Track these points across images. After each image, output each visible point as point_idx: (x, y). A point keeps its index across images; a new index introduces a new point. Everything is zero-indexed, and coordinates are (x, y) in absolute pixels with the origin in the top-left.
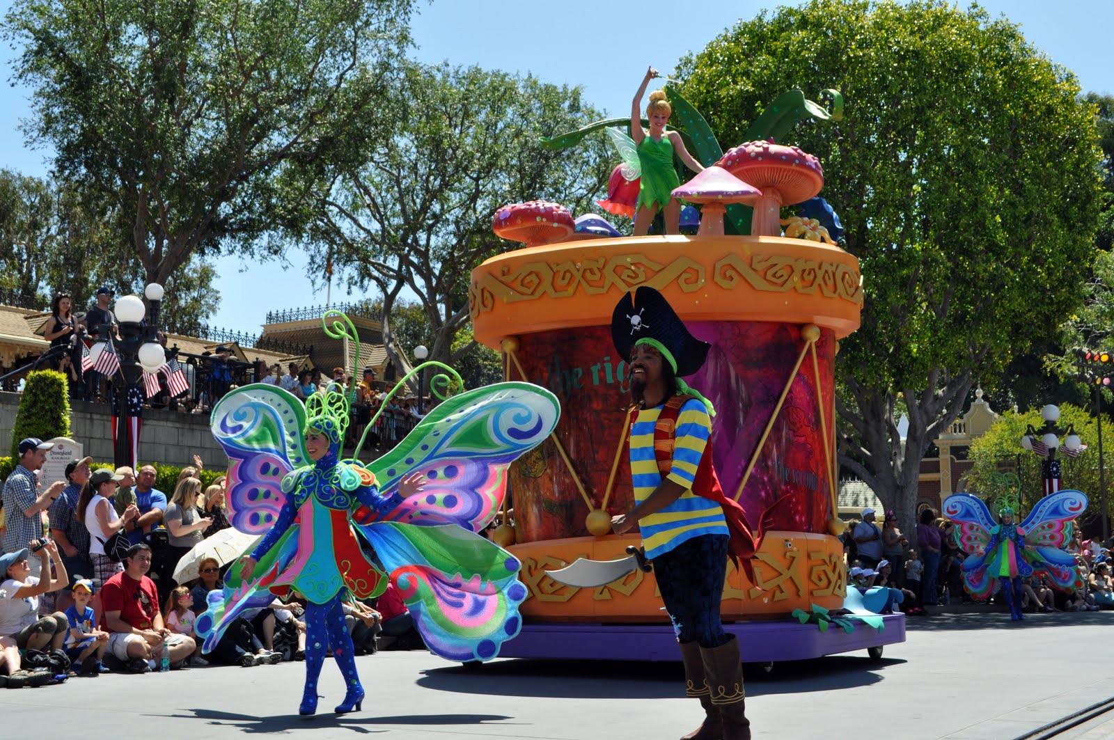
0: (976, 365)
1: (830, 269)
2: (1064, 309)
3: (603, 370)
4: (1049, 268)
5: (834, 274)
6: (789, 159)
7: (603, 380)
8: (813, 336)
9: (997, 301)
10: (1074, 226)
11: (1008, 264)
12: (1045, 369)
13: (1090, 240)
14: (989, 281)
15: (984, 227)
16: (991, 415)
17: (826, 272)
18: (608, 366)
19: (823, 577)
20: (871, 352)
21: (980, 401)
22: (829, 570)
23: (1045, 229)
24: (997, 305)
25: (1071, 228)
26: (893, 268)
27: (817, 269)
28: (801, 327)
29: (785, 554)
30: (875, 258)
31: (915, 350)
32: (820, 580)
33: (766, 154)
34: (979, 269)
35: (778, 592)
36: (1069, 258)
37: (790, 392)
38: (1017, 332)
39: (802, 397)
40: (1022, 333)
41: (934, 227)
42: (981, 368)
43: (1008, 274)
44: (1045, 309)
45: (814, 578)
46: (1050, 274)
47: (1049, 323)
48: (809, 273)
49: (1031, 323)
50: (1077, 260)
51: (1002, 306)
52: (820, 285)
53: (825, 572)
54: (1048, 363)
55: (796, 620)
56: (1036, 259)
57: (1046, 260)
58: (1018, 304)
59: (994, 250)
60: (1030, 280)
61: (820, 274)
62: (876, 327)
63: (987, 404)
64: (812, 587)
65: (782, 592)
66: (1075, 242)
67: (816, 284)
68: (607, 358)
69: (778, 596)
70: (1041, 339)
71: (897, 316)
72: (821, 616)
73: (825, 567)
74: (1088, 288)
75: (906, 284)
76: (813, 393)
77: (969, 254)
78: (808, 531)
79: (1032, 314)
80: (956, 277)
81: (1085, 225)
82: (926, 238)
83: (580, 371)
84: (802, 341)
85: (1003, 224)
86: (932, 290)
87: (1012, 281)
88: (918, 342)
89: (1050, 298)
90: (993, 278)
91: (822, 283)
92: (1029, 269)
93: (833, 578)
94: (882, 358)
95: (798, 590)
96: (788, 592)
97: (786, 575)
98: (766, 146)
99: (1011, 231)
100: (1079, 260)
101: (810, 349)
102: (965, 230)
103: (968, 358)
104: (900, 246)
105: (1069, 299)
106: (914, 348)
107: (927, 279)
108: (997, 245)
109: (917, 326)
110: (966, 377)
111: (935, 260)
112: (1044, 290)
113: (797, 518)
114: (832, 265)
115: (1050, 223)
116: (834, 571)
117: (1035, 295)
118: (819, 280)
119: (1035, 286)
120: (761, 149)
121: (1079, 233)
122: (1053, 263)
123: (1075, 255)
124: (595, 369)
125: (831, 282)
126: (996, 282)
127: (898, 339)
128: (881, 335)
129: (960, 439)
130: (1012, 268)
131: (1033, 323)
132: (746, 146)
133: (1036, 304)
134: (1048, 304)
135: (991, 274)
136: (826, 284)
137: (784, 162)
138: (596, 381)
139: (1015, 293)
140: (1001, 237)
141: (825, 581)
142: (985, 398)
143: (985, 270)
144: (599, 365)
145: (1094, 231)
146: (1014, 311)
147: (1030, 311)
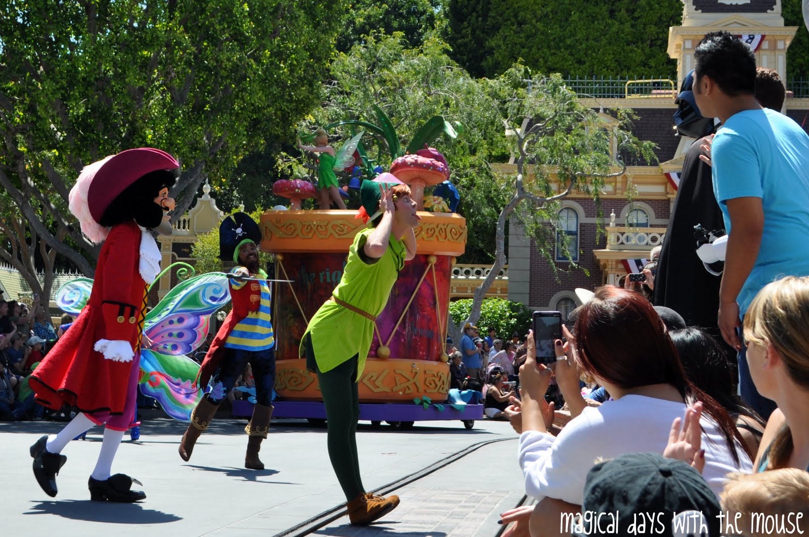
0: (211, 158)
1: (443, 227)
2: (303, 107)
3: (325, 275)
4: (291, 64)
5: (445, 229)
6: (428, 166)
7: (325, 280)
8: (433, 260)
9: (238, 93)
10: (318, 24)
11: (252, 56)
12: (277, 168)
13: (332, 41)
14: (232, 71)
15: (232, 15)
16: (216, 213)
17: (441, 229)
18: (328, 274)
19: (432, 383)
20: (104, 135)
21: (206, 197)
22: (437, 380)
23: (291, 24)
24: (237, 97)
25: (316, 25)
26: (135, 46)
27: (436, 229)
28: (427, 256)
29: (412, 371)
30: (116, 33)
31: (150, 137)
32: (431, 384)
33: (416, 164)
34: (223, 57)
35: (407, 390)
36: (311, 56)
37: (420, 289)
38: (254, 126)
39: (426, 291)
40: (259, 129)
41: (181, 7)
42: (215, 162)
43: (250, 66)
44: (284, 106)
45: (427, 383)
46: (292, 71)
47: (286, 120)
48: (431, 230)
49: (269, 119)
50: (319, 60)
51: (242, 98)
52: (437, 236)
53: (434, 381)
54: (280, 161)
55: (414, 403)
56: (279, 55)
57: (289, 56)
58: (259, 98)
59: (239, 38)
60: (272, 75)
61: (437, 230)
62: (110, 108)
63: (214, 201)
64: (426, 388)
65: (409, 389)
66: (319, 40)
67: (434, 236)
68: (327, 269)
69: (407, 391)
70: (277, 137)
71: (133, 98)
72: (426, 401)
73: (434, 378)
74: (325, 91)
75: (146, 66)
76: (433, 289)
77: (215, 41)
78: (427, 359)
79: (271, 110)
80: (197, 62)
81: (330, 24)
82: (171, 19)
83: (314, 274)
84: (427, 263)
85: (250, 14)
86: (173, 74)
87: (255, 73)
88: (153, 128)
89: (290, 96)
90: (236, 68)
91: (438, 235)
92: (272, 63)
93: (439, 384)
94: (115, 142)
95: (418, 389)
96: (412, 390)
97: (412, 381)
98: (416, 159)
99: (257, 22)
100: (321, 60)
101: (431, 268)
102: (212, 15)
103: (203, 149)
104: (143, 24)
105: (308, 98)
106: (149, 134)
107: (170, 61)
108: (242, 34)
109: (155, 112)
110: (199, 170)
111: (179, 43)
112: (284, 86)
113: (421, 353)
114: (444, 225)
115: (296, 18)
116: (439, 381)
117: (275, 90)
118: (437, 233)
119: (276, 81)
120: (413, 161)
121: (323, 32)
122: (296, 60)
123: (317, 54)
124: (321, 274)
125: (443, 234)
126: (238, 73)
127: (132, 123)
128: (115, 116)
129: (183, 236)
130: (255, 60)
131: (271, 119)
132: (406, 158)
133: (275, 99)
134: (288, 101)
135: (235, 64)
136: (440, 234)
137: (424, 168)
138: (322, 281)
139: (256, 86)
140: (248, 26)
141: (433, 385)
142: (213, 194)
143: (229, 60)
144: (323, 273)
145: (337, 32)
146: (253, 105)
147: (269, 106)
